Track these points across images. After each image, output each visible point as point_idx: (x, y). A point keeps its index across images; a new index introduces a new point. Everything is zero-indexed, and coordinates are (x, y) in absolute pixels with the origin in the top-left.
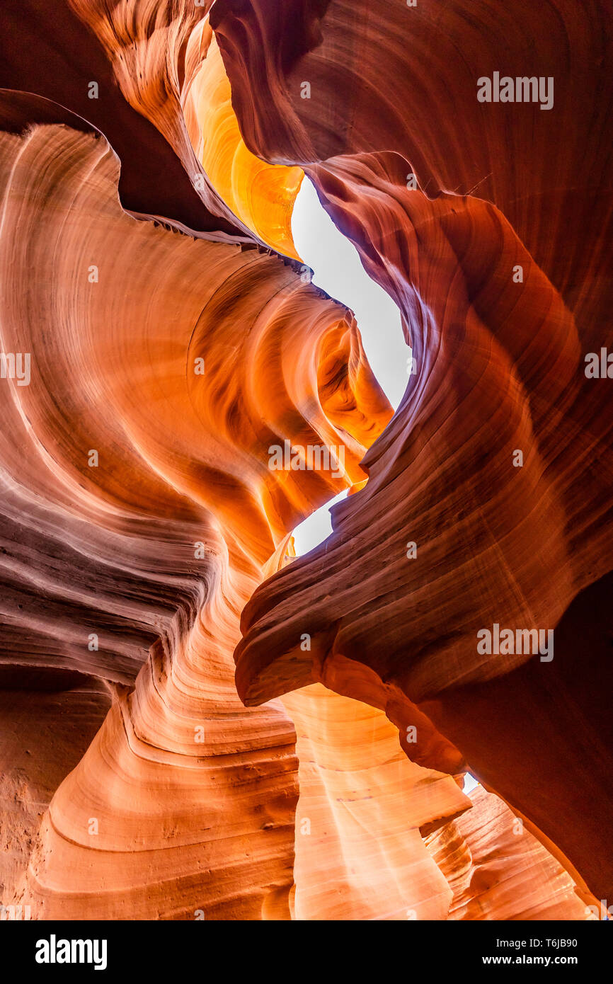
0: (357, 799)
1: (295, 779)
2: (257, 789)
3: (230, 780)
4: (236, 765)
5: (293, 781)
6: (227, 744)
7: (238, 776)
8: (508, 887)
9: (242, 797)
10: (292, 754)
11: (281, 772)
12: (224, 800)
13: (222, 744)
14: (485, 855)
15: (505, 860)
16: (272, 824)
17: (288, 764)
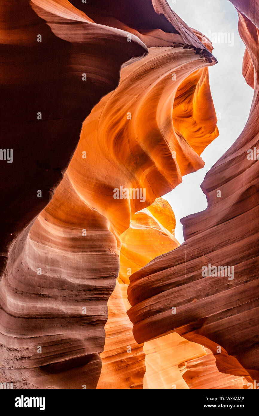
0: (149, 354)
1: (144, 364)
2: (127, 370)
3: (115, 367)
4: (117, 360)
5: (143, 365)
6: (112, 350)
7: (118, 365)
8: (203, 379)
9: (120, 375)
10: (142, 351)
11: (137, 361)
12: (113, 377)
13: (110, 351)
14: (194, 364)
15: (205, 367)
16: (134, 385)
17: (141, 357)
